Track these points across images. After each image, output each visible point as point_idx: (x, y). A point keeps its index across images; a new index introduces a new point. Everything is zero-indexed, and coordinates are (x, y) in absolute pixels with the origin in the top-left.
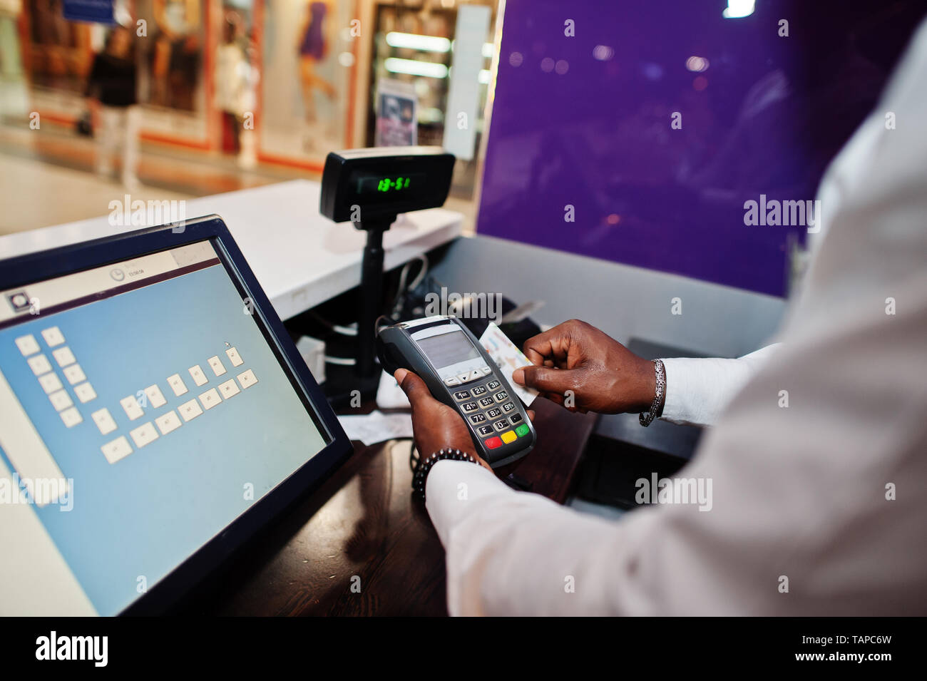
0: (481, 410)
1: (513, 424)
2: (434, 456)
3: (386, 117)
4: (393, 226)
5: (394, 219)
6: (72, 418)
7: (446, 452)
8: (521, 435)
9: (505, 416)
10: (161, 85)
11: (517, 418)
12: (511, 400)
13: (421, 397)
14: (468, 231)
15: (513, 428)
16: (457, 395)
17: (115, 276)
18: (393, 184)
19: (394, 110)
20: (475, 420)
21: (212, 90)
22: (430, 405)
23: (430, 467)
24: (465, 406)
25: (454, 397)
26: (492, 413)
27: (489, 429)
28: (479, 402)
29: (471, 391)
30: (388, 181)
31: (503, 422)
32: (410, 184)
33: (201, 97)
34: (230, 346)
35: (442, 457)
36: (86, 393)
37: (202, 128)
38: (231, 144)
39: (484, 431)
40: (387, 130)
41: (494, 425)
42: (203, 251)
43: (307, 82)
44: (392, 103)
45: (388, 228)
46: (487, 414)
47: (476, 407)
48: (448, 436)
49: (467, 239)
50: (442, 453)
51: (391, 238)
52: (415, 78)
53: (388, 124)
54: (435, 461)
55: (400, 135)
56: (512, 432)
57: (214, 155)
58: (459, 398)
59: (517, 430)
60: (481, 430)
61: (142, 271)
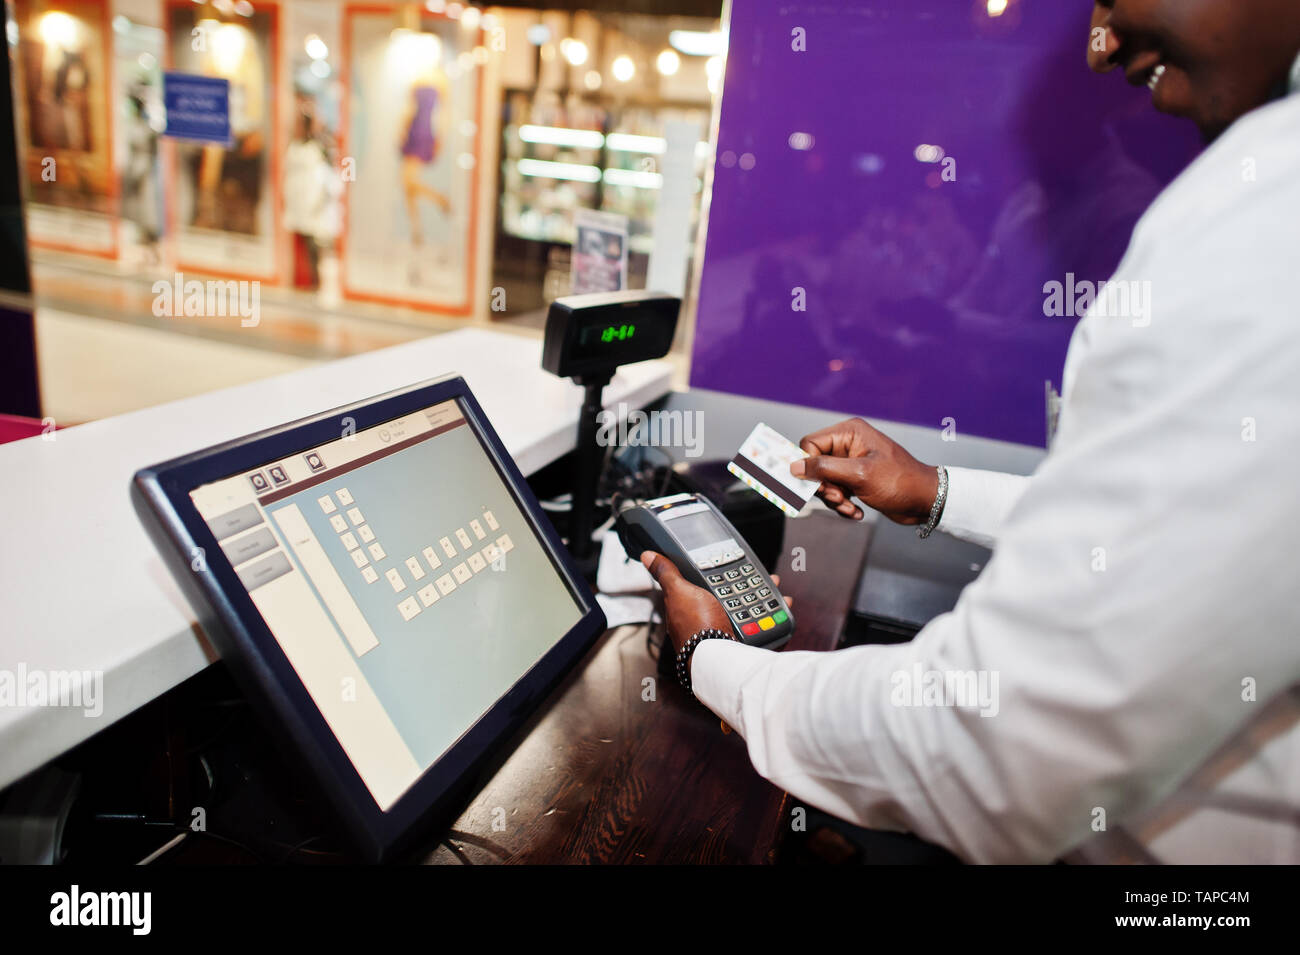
0: (737, 595)
1: (770, 610)
2: (695, 637)
3: (583, 252)
4: (614, 381)
5: (613, 372)
6: (370, 575)
7: (707, 633)
8: (779, 621)
9: (761, 602)
10: (209, 201)
11: (774, 604)
12: (767, 585)
13: (673, 580)
14: (680, 385)
15: (771, 614)
16: (710, 578)
17: (384, 437)
18: (616, 333)
19: (595, 245)
20: (730, 605)
21: (281, 205)
22: (683, 588)
23: (693, 648)
24: (720, 590)
25: (707, 579)
26: (748, 598)
27: (746, 615)
28: (734, 587)
29: (725, 574)
30: (612, 330)
31: (760, 608)
32: (635, 333)
33: (265, 214)
34: (486, 510)
35: (705, 637)
36: (378, 552)
37: (267, 256)
38: (306, 277)
39: (741, 616)
40: (586, 268)
41: (751, 610)
42: (449, 411)
43: (411, 192)
44: (592, 237)
45: (607, 382)
46: (742, 599)
47: (731, 592)
48: (706, 618)
49: (681, 394)
50: (703, 633)
51: (609, 394)
52: (560, 182)
53: (587, 260)
54: (698, 641)
55: (604, 275)
56: (769, 618)
57: (284, 292)
58: (713, 581)
59: (775, 616)
60: (737, 615)
61: (403, 433)
